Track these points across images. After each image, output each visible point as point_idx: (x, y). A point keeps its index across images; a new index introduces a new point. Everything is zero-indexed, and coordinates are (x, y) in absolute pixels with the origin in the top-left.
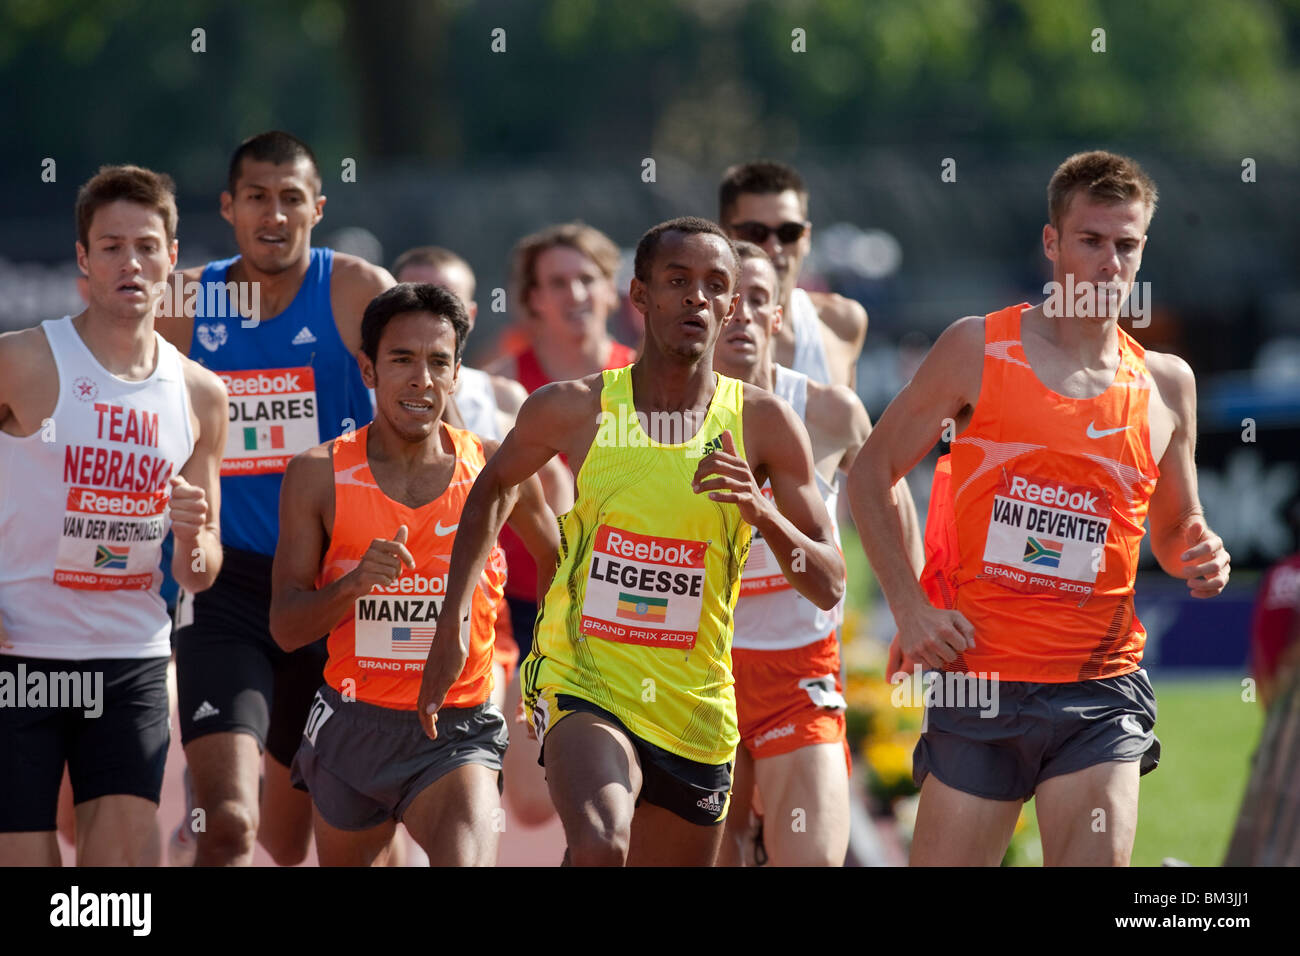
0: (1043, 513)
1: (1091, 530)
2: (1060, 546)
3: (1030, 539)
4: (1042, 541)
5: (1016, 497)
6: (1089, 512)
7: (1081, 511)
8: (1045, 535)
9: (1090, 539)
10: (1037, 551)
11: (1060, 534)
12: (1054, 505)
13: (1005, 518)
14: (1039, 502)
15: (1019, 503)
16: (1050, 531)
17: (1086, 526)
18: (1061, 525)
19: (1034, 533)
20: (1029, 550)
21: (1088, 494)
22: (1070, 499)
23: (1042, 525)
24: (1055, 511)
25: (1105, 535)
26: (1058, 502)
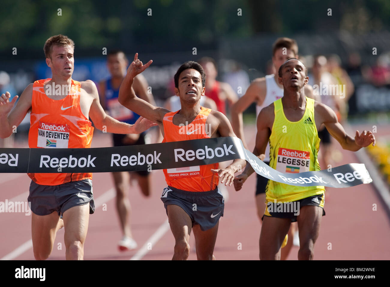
0: (50, 132)
1: (64, 136)
2: (56, 141)
3: (47, 140)
4: (51, 140)
5: (43, 128)
6: (63, 131)
7: (60, 131)
8: (51, 139)
9: (64, 139)
10: (49, 143)
11: (55, 138)
12: (53, 130)
13: (41, 134)
14: (48, 130)
15: (44, 130)
16: (53, 137)
17: (63, 135)
18: (55, 135)
19: (48, 138)
20: (47, 143)
21: (62, 126)
22: (57, 128)
23: (50, 136)
24: (53, 132)
25: (69, 137)
26: (54, 129)
